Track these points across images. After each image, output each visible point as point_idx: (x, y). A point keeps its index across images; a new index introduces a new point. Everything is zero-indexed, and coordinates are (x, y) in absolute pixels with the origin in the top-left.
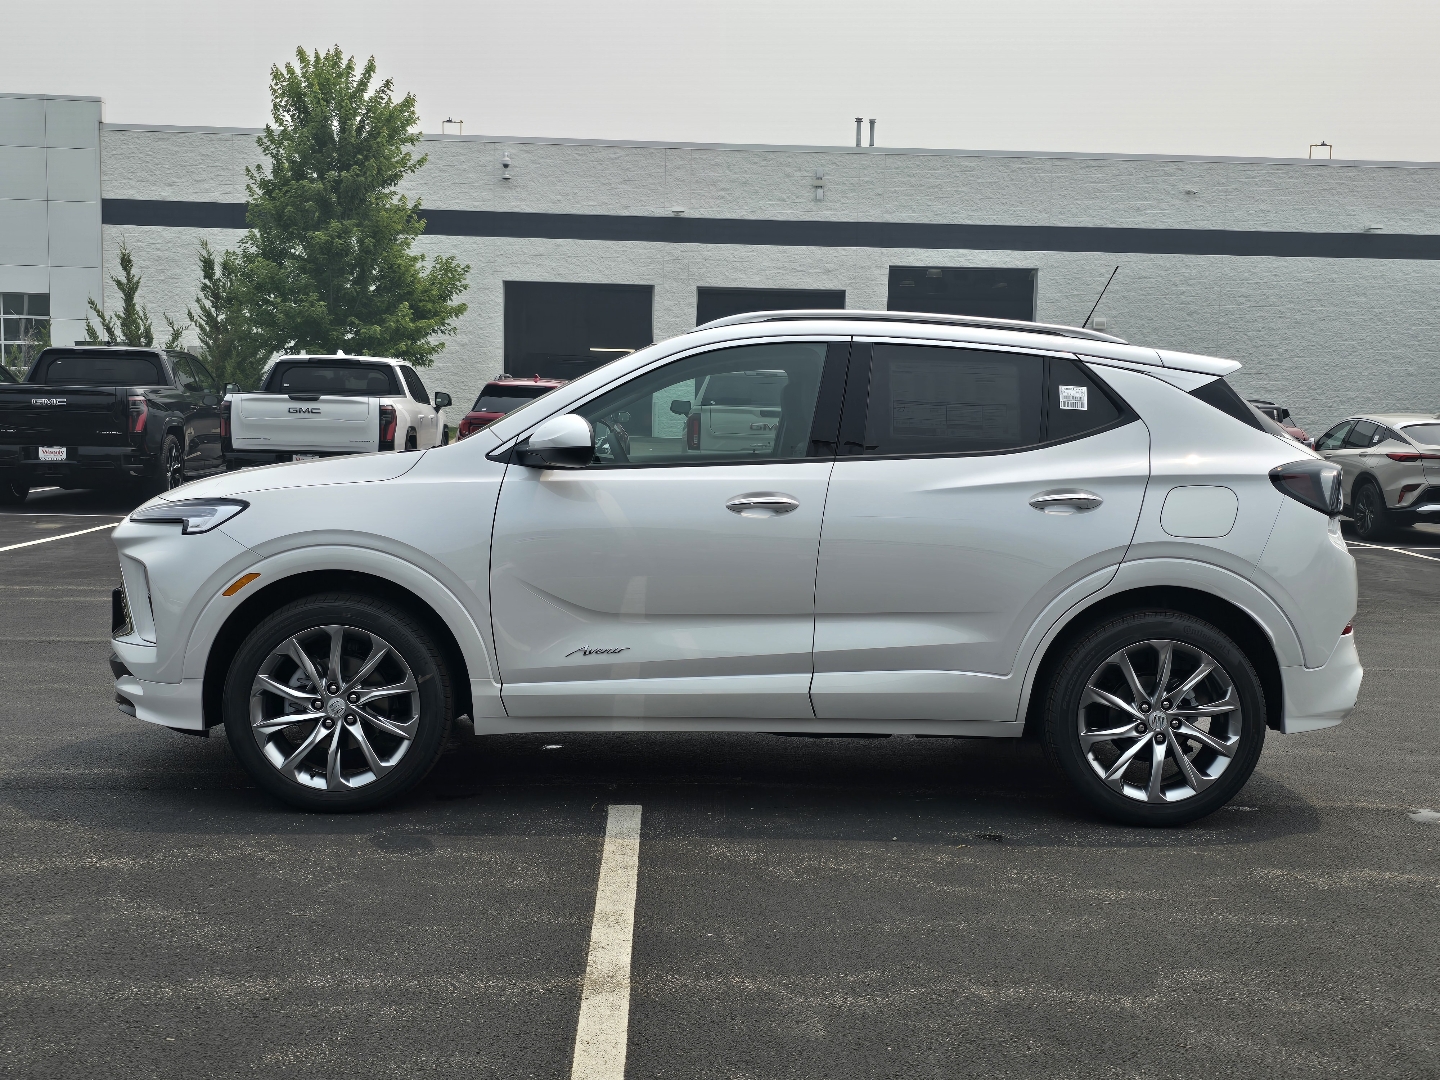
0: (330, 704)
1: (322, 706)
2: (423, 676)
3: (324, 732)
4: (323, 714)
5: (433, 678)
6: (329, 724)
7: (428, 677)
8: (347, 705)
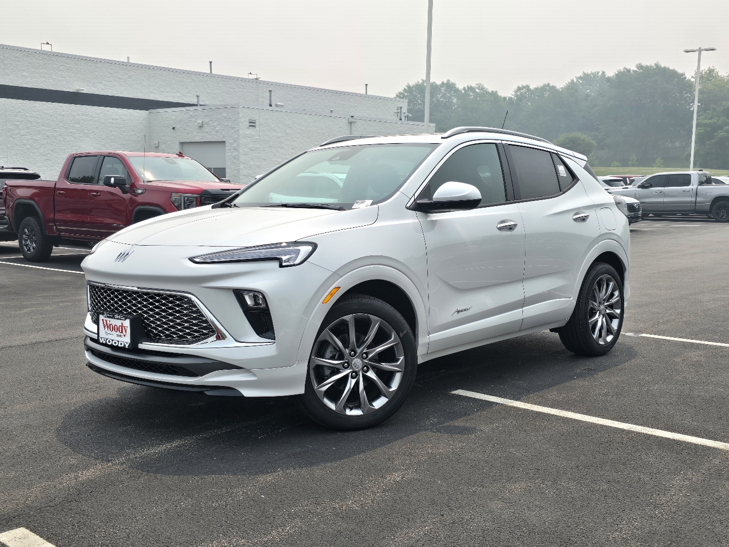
0: (353, 363)
1: (349, 365)
2: (402, 333)
3: (354, 381)
4: (351, 370)
5: (407, 332)
6: (355, 375)
7: (405, 332)
8: (362, 361)
